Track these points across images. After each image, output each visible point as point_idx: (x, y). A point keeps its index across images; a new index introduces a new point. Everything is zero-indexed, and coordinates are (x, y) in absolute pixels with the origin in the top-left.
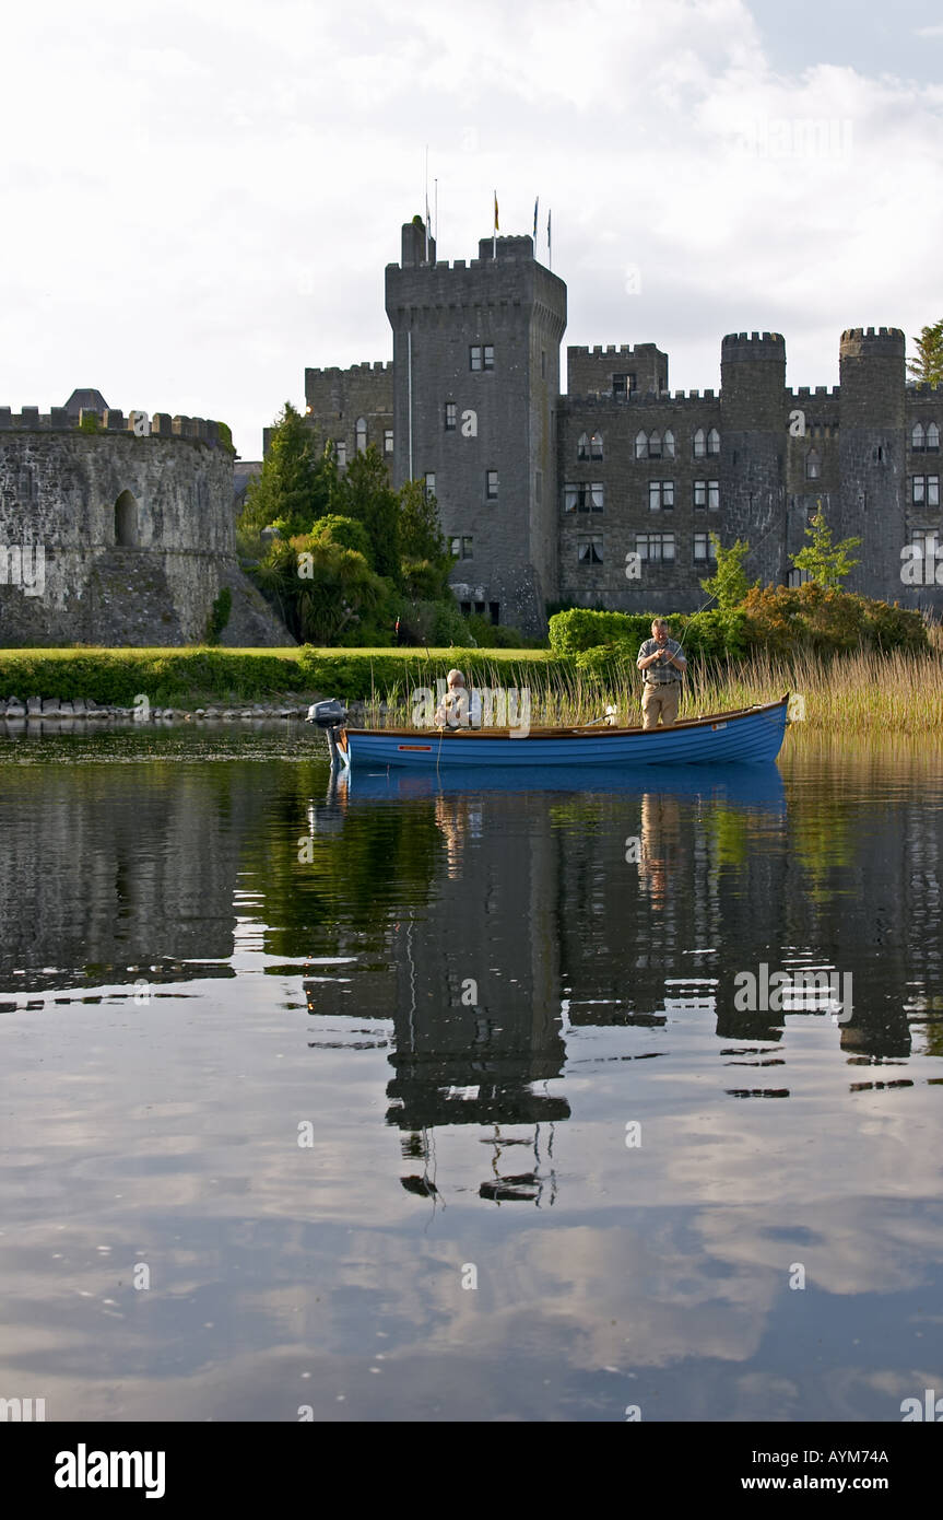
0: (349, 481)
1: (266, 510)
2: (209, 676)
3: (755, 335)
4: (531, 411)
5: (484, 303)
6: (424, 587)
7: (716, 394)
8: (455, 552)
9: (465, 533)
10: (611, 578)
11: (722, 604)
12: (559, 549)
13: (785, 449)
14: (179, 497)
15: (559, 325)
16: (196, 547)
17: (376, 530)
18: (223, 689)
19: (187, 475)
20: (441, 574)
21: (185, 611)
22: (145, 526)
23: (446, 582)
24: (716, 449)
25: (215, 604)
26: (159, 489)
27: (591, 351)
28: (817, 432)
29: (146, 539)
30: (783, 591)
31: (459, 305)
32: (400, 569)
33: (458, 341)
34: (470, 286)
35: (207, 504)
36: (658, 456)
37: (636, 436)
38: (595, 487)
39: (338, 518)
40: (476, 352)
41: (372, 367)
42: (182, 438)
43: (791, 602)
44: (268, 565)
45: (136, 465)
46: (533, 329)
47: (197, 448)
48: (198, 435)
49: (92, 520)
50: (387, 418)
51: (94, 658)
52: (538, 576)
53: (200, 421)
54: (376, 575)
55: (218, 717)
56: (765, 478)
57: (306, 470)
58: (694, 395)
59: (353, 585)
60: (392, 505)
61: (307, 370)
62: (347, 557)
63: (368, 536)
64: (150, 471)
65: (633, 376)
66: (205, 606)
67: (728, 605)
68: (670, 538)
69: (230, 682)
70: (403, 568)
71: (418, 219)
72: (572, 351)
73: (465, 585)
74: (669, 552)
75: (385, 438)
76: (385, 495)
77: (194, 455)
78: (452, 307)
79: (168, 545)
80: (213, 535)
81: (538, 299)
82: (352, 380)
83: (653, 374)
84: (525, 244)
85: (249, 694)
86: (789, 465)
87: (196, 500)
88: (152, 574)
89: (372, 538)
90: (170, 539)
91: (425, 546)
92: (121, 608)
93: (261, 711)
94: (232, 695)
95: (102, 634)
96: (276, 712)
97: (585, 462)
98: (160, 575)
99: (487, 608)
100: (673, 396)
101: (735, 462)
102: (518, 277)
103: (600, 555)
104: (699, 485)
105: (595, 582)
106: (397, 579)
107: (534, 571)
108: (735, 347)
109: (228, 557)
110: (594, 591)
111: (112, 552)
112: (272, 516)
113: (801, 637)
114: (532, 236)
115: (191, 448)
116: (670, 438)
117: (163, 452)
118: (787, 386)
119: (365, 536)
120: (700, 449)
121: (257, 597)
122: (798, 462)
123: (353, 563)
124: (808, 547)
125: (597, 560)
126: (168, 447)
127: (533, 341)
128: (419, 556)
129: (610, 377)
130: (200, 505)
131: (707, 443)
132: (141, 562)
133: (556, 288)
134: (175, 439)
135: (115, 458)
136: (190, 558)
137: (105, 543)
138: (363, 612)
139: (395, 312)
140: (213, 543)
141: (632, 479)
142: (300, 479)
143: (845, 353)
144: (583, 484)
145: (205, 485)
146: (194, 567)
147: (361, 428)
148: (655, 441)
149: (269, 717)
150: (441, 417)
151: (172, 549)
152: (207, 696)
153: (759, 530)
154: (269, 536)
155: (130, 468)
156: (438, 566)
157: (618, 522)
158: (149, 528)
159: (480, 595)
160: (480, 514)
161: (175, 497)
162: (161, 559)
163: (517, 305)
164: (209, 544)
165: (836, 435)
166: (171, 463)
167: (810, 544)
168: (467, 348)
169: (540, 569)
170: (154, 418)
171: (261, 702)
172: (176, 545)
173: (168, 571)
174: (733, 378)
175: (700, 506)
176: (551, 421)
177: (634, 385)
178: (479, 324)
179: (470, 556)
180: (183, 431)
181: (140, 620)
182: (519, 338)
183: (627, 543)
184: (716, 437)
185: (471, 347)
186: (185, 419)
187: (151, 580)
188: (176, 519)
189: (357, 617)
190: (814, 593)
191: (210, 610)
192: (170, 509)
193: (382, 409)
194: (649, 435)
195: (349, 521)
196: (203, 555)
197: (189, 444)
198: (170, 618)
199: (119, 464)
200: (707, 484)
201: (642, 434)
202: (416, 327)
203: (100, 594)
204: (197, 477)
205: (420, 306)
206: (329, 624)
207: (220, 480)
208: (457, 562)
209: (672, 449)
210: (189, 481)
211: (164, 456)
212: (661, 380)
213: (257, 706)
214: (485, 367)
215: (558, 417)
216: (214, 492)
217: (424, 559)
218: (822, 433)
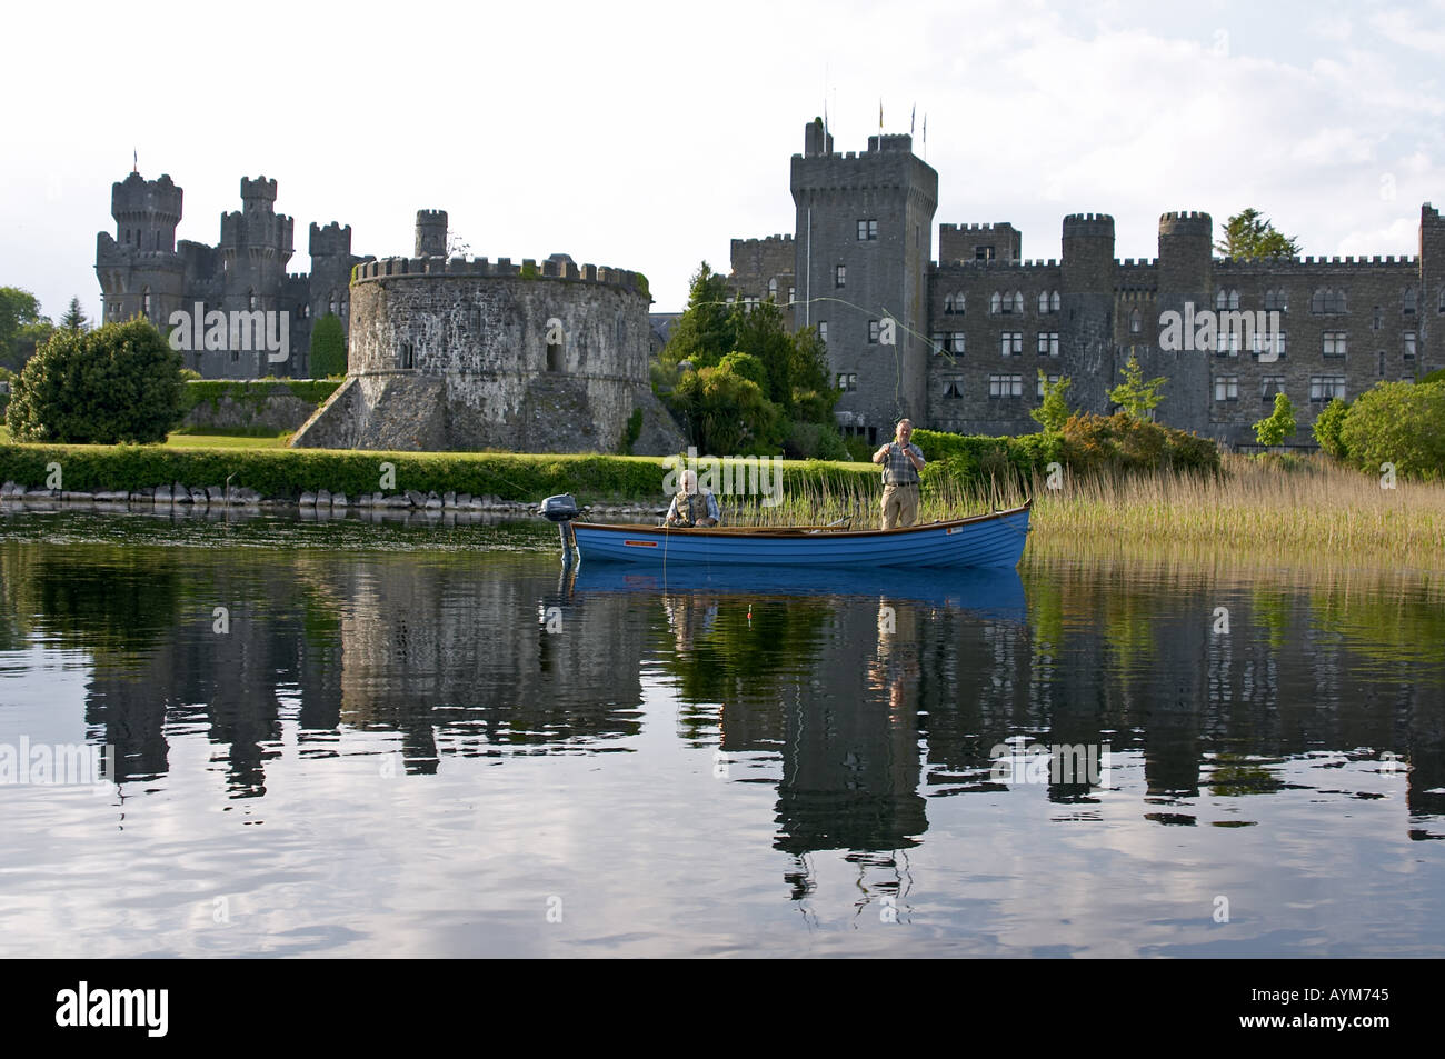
0: (752, 325)
1: (683, 347)
2: (598, 478)
3: (1090, 216)
4: (906, 272)
5: (870, 186)
6: (810, 413)
7: (1058, 263)
8: (842, 386)
9: (851, 370)
10: (969, 410)
11: (1047, 430)
12: (928, 385)
13: (1113, 308)
14: (601, 332)
15: (931, 205)
16: (614, 374)
17: (772, 366)
18: (608, 489)
19: (608, 315)
20: (826, 403)
21: (602, 425)
22: (573, 355)
23: (830, 409)
24: (1057, 307)
25: (629, 421)
26: (584, 326)
27: (959, 228)
28: (1139, 296)
29: (572, 366)
30: (1098, 420)
31: (849, 187)
32: (791, 397)
33: (847, 216)
34: (859, 172)
35: (624, 338)
36: (1009, 312)
37: (993, 294)
38: (958, 336)
39: (740, 355)
40: (862, 225)
41: (782, 238)
42: (604, 284)
43: (1103, 429)
44: (678, 391)
45: (565, 305)
46: (909, 207)
47: (617, 293)
48: (618, 281)
49: (528, 349)
50: (791, 278)
51: (501, 460)
52: (909, 407)
53: (622, 271)
54: (769, 401)
55: (602, 513)
56: (1096, 331)
57: (717, 316)
58: (1040, 264)
59: (747, 409)
60: (785, 345)
61: (733, 241)
62: (744, 387)
63: (765, 370)
64: (577, 311)
65: (992, 248)
66: (621, 423)
67: (1051, 430)
68: (1018, 379)
69: (615, 483)
70: (794, 397)
71: (819, 119)
72: (944, 228)
73: (850, 413)
74: (1017, 390)
75: (789, 294)
76: (780, 336)
77: (615, 298)
78: (844, 189)
79: (591, 372)
80: (629, 364)
81: (913, 184)
82: (767, 248)
83: (1008, 247)
84: (905, 141)
85: (630, 496)
86: (1116, 321)
87: (615, 335)
88: (576, 395)
89: (769, 372)
90: (592, 367)
91: (814, 378)
92: (549, 422)
93: (639, 509)
94: (616, 494)
95: (533, 443)
96: (651, 511)
97: (950, 316)
98: (583, 397)
99: (867, 432)
100: (1023, 264)
101: (1072, 318)
102: (897, 165)
103: (961, 390)
104: (1042, 336)
105: (956, 413)
106: (788, 405)
107: (905, 403)
108: (1073, 226)
109: (641, 383)
110: (955, 420)
111: (545, 376)
112: (688, 352)
113: (1112, 458)
114: (910, 133)
115: (613, 293)
116: (1020, 298)
117: (589, 295)
118: (1115, 257)
119: (763, 370)
120: (1044, 307)
121: (666, 417)
122: (1123, 320)
123: (749, 391)
124: (1122, 385)
125: (958, 395)
126: (593, 290)
127: (909, 217)
128: (809, 388)
129: (974, 249)
130: (619, 339)
131: (1050, 302)
132: (568, 385)
133: (929, 176)
134: (599, 285)
135: (549, 299)
136: (609, 382)
137: (538, 369)
138: (756, 431)
139: (799, 193)
140: (629, 369)
141: (988, 330)
142: (712, 323)
143: (1163, 232)
144: (949, 333)
145: (623, 323)
146: (612, 391)
147: (773, 286)
148: (1008, 299)
149: (646, 514)
150: (833, 277)
151: (594, 374)
152: (595, 495)
153: (1089, 374)
154: (683, 368)
155: (561, 308)
156: (824, 396)
157: (975, 364)
158: (575, 357)
159: (861, 421)
160: (863, 355)
161: (597, 332)
162: (584, 382)
163: (897, 188)
164: (625, 371)
165: (1155, 298)
166: (595, 305)
167: (1124, 382)
168: (855, 222)
169: (911, 400)
170: (583, 267)
171: (640, 501)
172: (598, 372)
173: (590, 393)
174: (1071, 249)
175: (1043, 353)
176: (923, 282)
177: (992, 256)
178: (865, 203)
179: (854, 389)
180: (606, 279)
181: (565, 432)
182: (898, 213)
183: (983, 382)
184: (1057, 297)
185: (859, 221)
186: (608, 269)
187: (575, 400)
188: (598, 351)
189: (752, 435)
190: (1124, 421)
191: (624, 426)
192: (594, 342)
193: (788, 271)
194: (1003, 295)
195: (749, 357)
196: (620, 380)
197: (610, 290)
198: (590, 432)
199: (552, 304)
200: (1049, 336)
201: (997, 293)
202: (815, 203)
203: (533, 410)
204: (617, 317)
205: (818, 188)
206: (728, 441)
207: (636, 320)
208: (844, 394)
209: (1021, 306)
210: (610, 320)
211: (590, 299)
212: (1015, 252)
213: (637, 504)
214: (870, 237)
215: (929, 280)
216: (631, 328)
217: (812, 390)
218: (1143, 296)
